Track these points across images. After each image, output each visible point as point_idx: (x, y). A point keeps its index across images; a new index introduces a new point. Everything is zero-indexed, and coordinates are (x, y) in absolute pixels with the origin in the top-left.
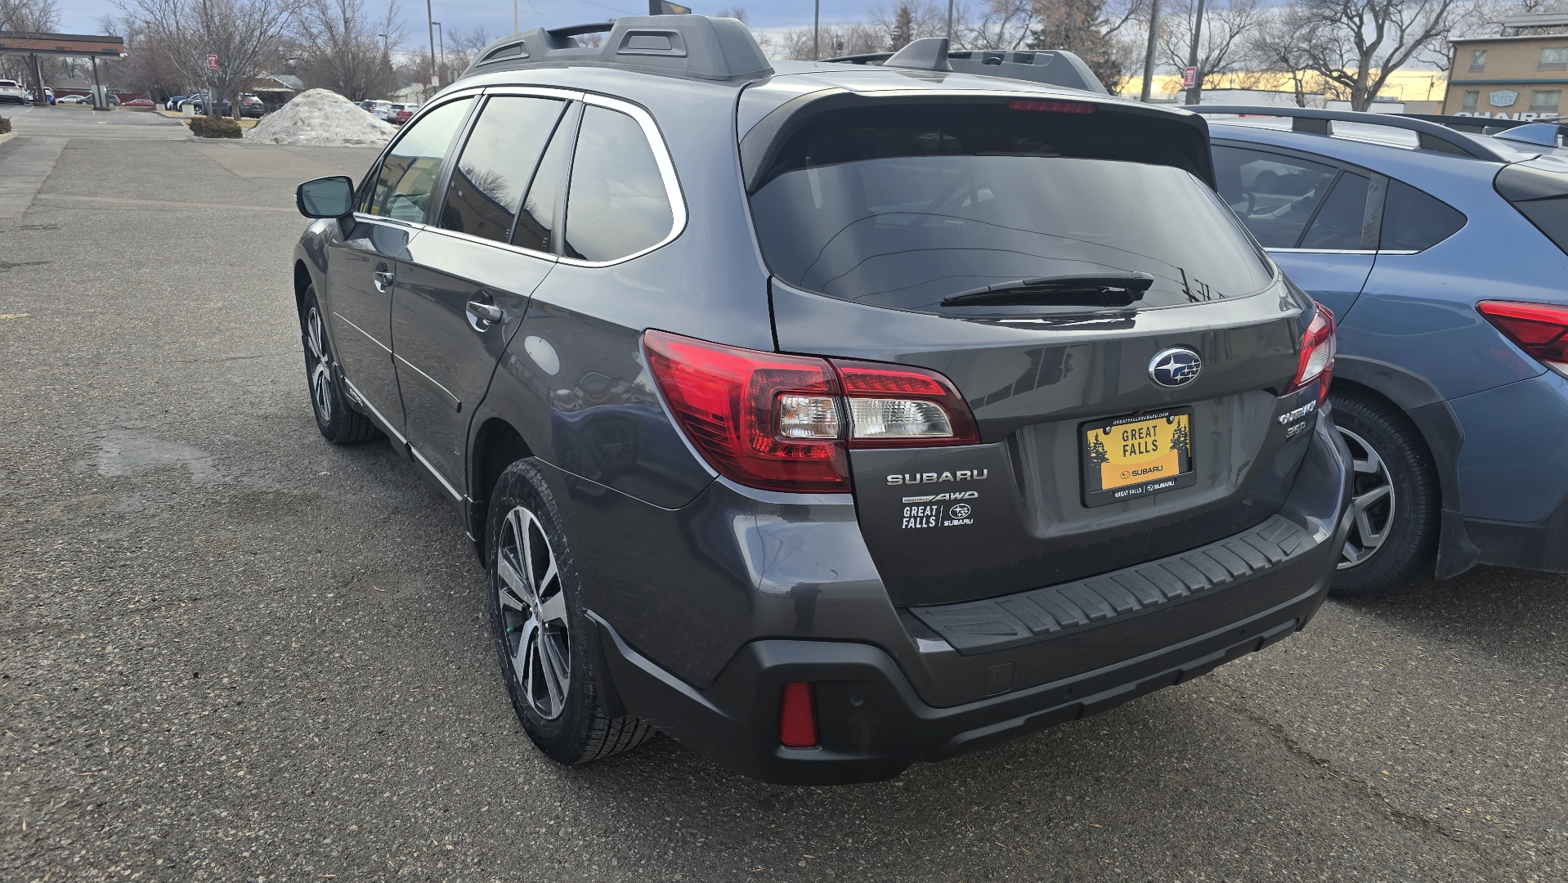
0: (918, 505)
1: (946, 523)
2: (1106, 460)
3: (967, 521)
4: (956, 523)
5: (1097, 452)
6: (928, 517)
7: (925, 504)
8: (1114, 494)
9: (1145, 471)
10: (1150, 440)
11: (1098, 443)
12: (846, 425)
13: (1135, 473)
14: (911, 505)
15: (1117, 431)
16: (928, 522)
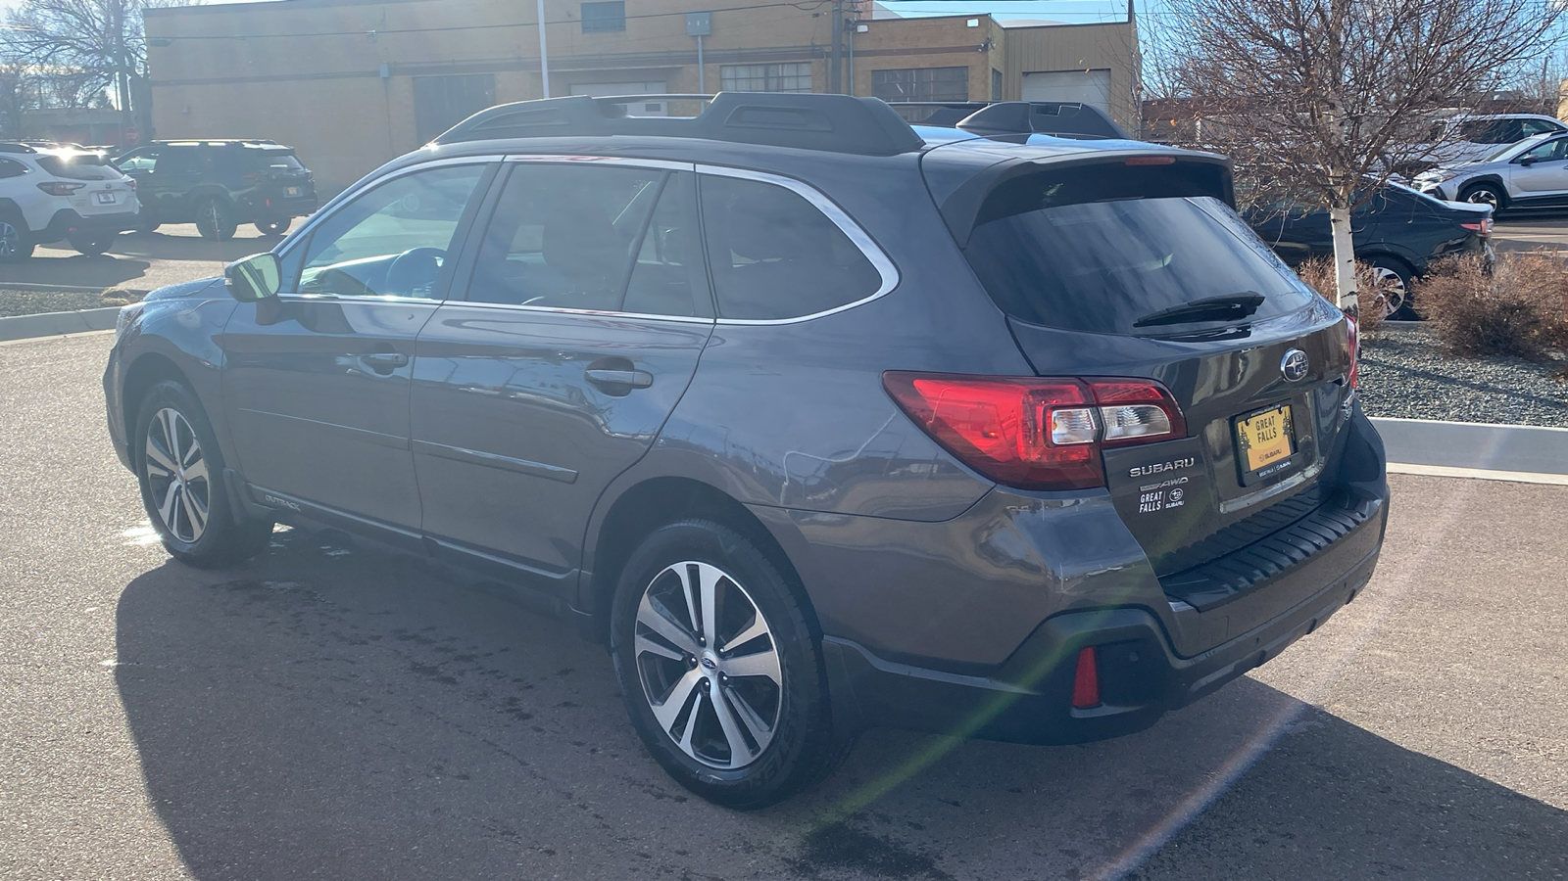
0: (1149, 492)
1: (1168, 506)
2: (1250, 446)
3: (1180, 503)
4: (1173, 505)
5: (1244, 441)
6: (1156, 502)
7: (1154, 491)
8: (1258, 474)
9: (1272, 454)
10: (1271, 428)
11: (1244, 434)
12: (1101, 429)
13: (1267, 457)
14: (1145, 493)
15: (1253, 421)
16: (1156, 506)
